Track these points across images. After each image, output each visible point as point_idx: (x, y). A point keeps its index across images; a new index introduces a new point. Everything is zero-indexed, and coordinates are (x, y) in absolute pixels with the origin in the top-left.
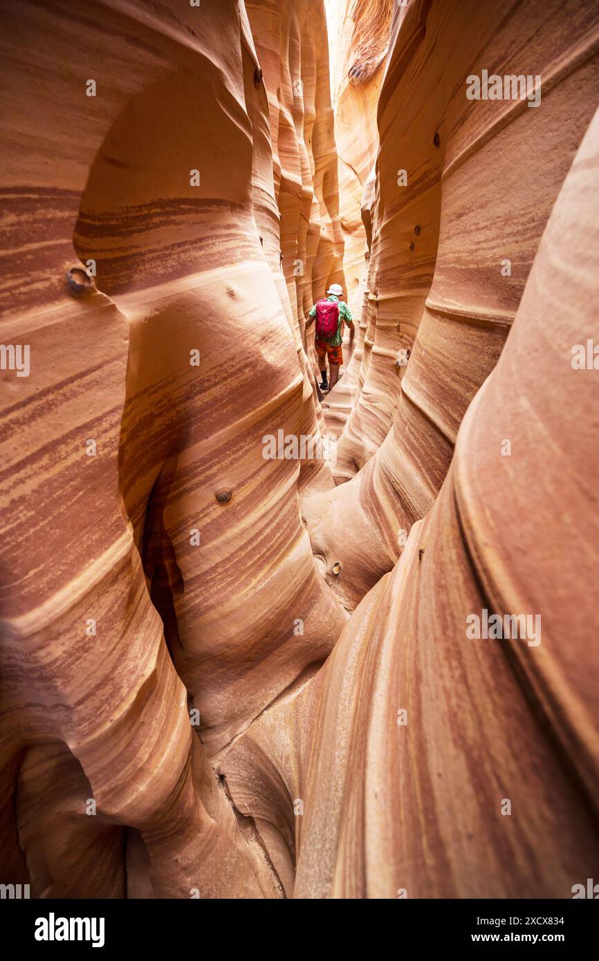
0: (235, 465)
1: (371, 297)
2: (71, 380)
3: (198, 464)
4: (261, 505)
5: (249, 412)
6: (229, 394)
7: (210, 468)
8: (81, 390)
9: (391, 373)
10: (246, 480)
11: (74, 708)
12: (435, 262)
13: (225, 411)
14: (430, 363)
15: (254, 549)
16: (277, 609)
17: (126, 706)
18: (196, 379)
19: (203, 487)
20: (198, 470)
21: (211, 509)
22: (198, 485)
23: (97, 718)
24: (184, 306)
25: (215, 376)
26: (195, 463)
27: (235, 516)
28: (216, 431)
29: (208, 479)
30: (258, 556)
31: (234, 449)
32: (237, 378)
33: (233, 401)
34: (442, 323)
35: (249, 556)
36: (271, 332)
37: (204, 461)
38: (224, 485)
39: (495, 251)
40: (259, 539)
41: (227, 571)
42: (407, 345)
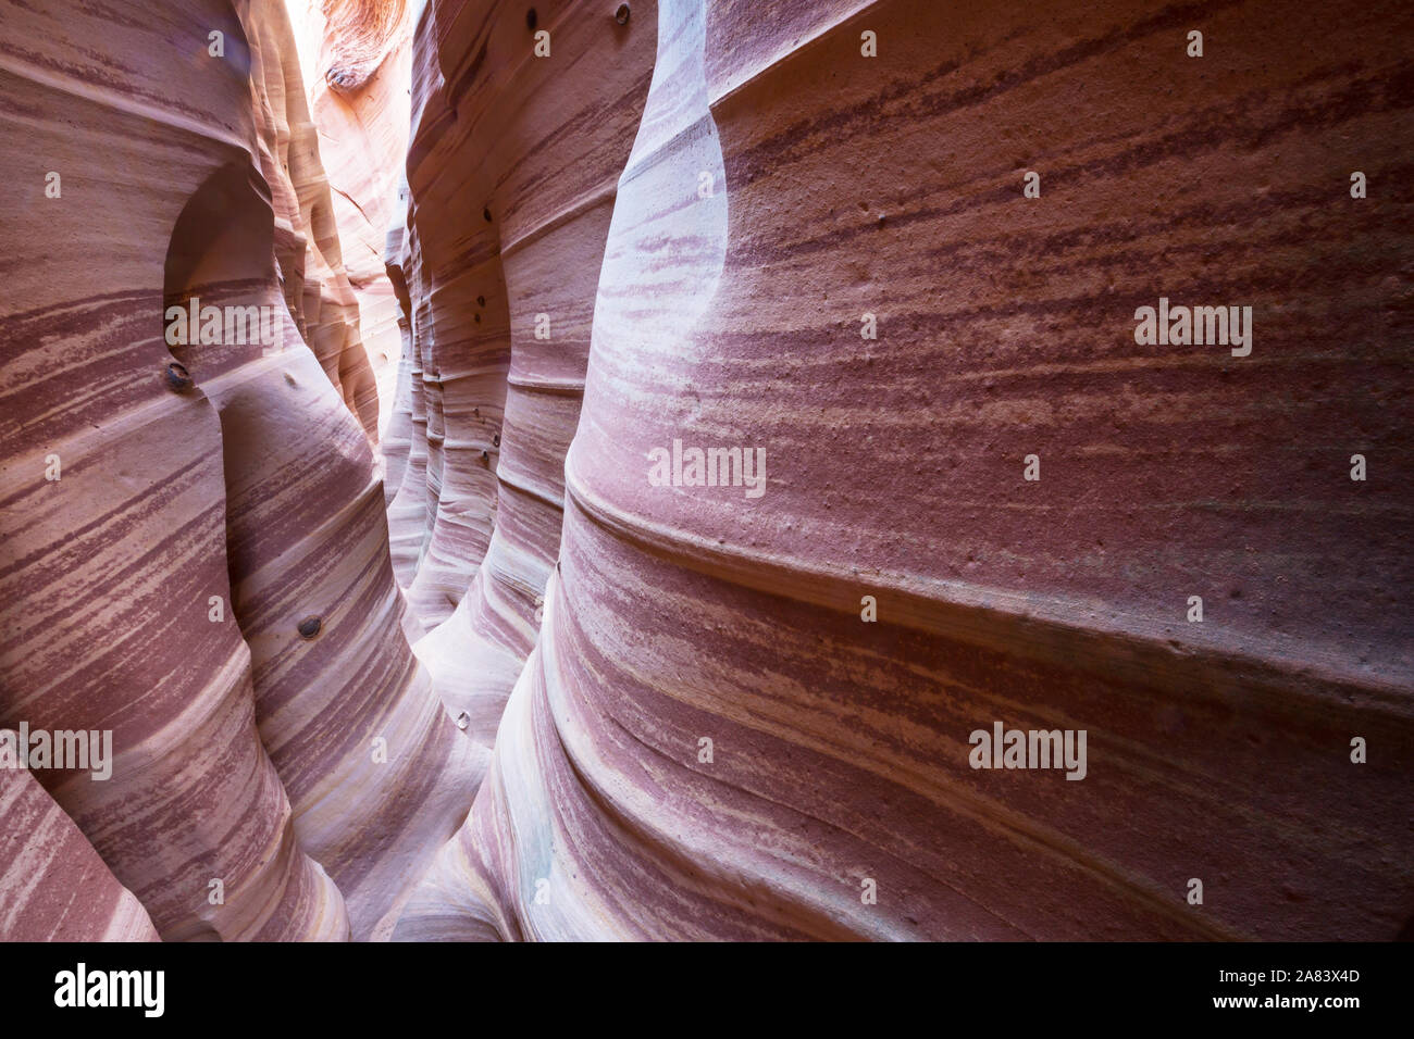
0: (320, 585)
1: (428, 378)
2: (178, 474)
3: (269, 592)
4: (360, 632)
5: (330, 516)
6: (303, 497)
7: (286, 594)
8: (188, 483)
9: (479, 469)
10: (336, 603)
11: (218, 849)
12: (510, 336)
13: (299, 519)
14: (528, 441)
15: (361, 689)
16: (407, 756)
17: (275, 846)
18: (258, 483)
19: (280, 621)
20: (270, 599)
21: (295, 648)
22: (273, 619)
23: (245, 861)
24: (246, 399)
25: (285, 477)
26: (266, 589)
27: (331, 648)
28: (292, 543)
29: (286, 608)
30: (369, 696)
31: (316, 565)
32: (311, 478)
33: (308, 505)
34: (531, 398)
35: (356, 698)
36: (341, 423)
37: (278, 586)
38: (306, 613)
39: (567, 330)
40: (366, 674)
41: (330, 724)
42: (492, 430)
